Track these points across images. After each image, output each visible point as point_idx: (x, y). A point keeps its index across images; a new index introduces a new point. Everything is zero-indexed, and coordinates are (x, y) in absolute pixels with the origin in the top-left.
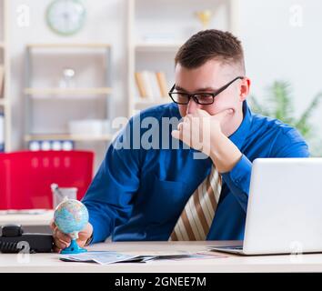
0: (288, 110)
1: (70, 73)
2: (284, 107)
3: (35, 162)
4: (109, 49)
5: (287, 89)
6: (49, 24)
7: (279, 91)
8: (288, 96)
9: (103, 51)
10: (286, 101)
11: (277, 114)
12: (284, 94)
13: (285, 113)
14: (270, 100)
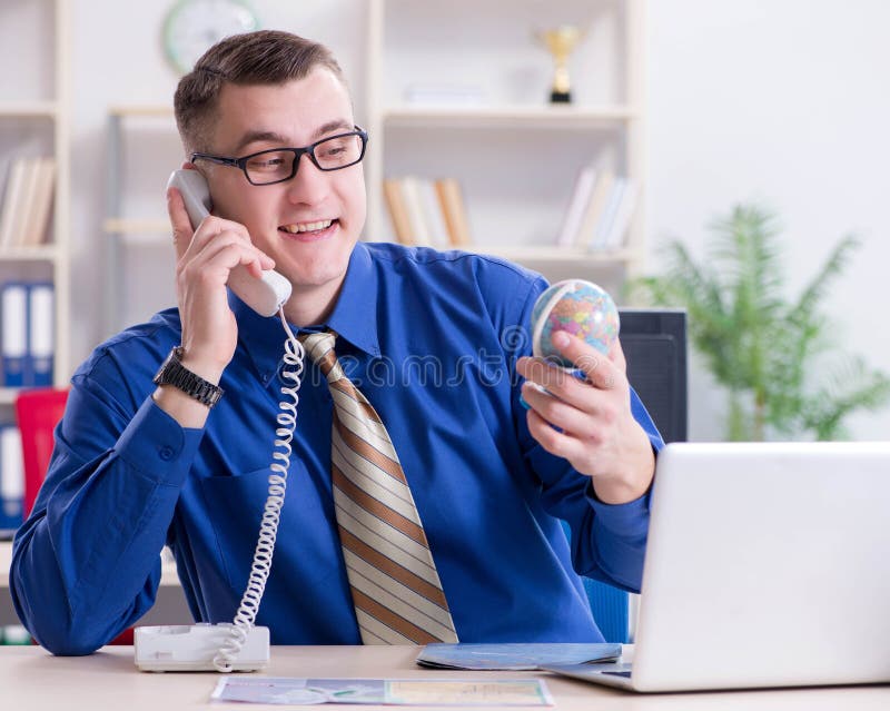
0: (768, 278)
2: (759, 272)
5: (767, 226)
6: (170, 58)
7: (746, 231)
8: (769, 244)
10: (762, 257)
11: (741, 289)
12: (758, 239)
13: (760, 288)
14: (723, 254)
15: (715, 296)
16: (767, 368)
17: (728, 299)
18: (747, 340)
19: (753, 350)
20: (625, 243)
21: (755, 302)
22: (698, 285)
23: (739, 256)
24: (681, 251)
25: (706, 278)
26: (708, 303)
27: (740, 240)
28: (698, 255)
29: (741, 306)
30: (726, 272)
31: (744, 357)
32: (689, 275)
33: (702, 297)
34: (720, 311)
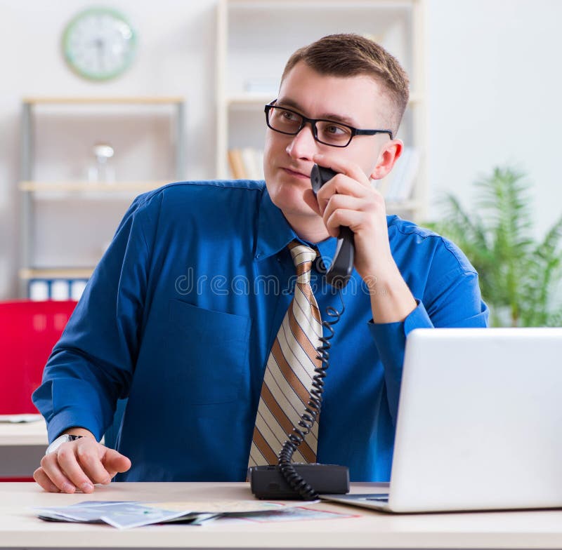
0: (521, 222)
1: (106, 152)
2: (514, 218)
3: (39, 322)
4: (180, 106)
5: (519, 183)
6: (68, 61)
7: (504, 188)
8: (521, 197)
9: (170, 110)
10: (516, 206)
11: (500, 231)
12: (512, 192)
13: (514, 229)
14: (487, 205)
15: (481, 236)
16: (520, 290)
17: (490, 238)
18: (505, 269)
19: (510, 277)
20: (411, 196)
21: (510, 240)
22: (467, 228)
23: (499, 206)
24: (455, 203)
25: (473, 221)
26: (474, 242)
27: (499, 194)
28: (467, 205)
29: (500, 243)
30: (489, 218)
31: (503, 282)
32: (461, 221)
33: (471, 237)
34: (484, 247)
